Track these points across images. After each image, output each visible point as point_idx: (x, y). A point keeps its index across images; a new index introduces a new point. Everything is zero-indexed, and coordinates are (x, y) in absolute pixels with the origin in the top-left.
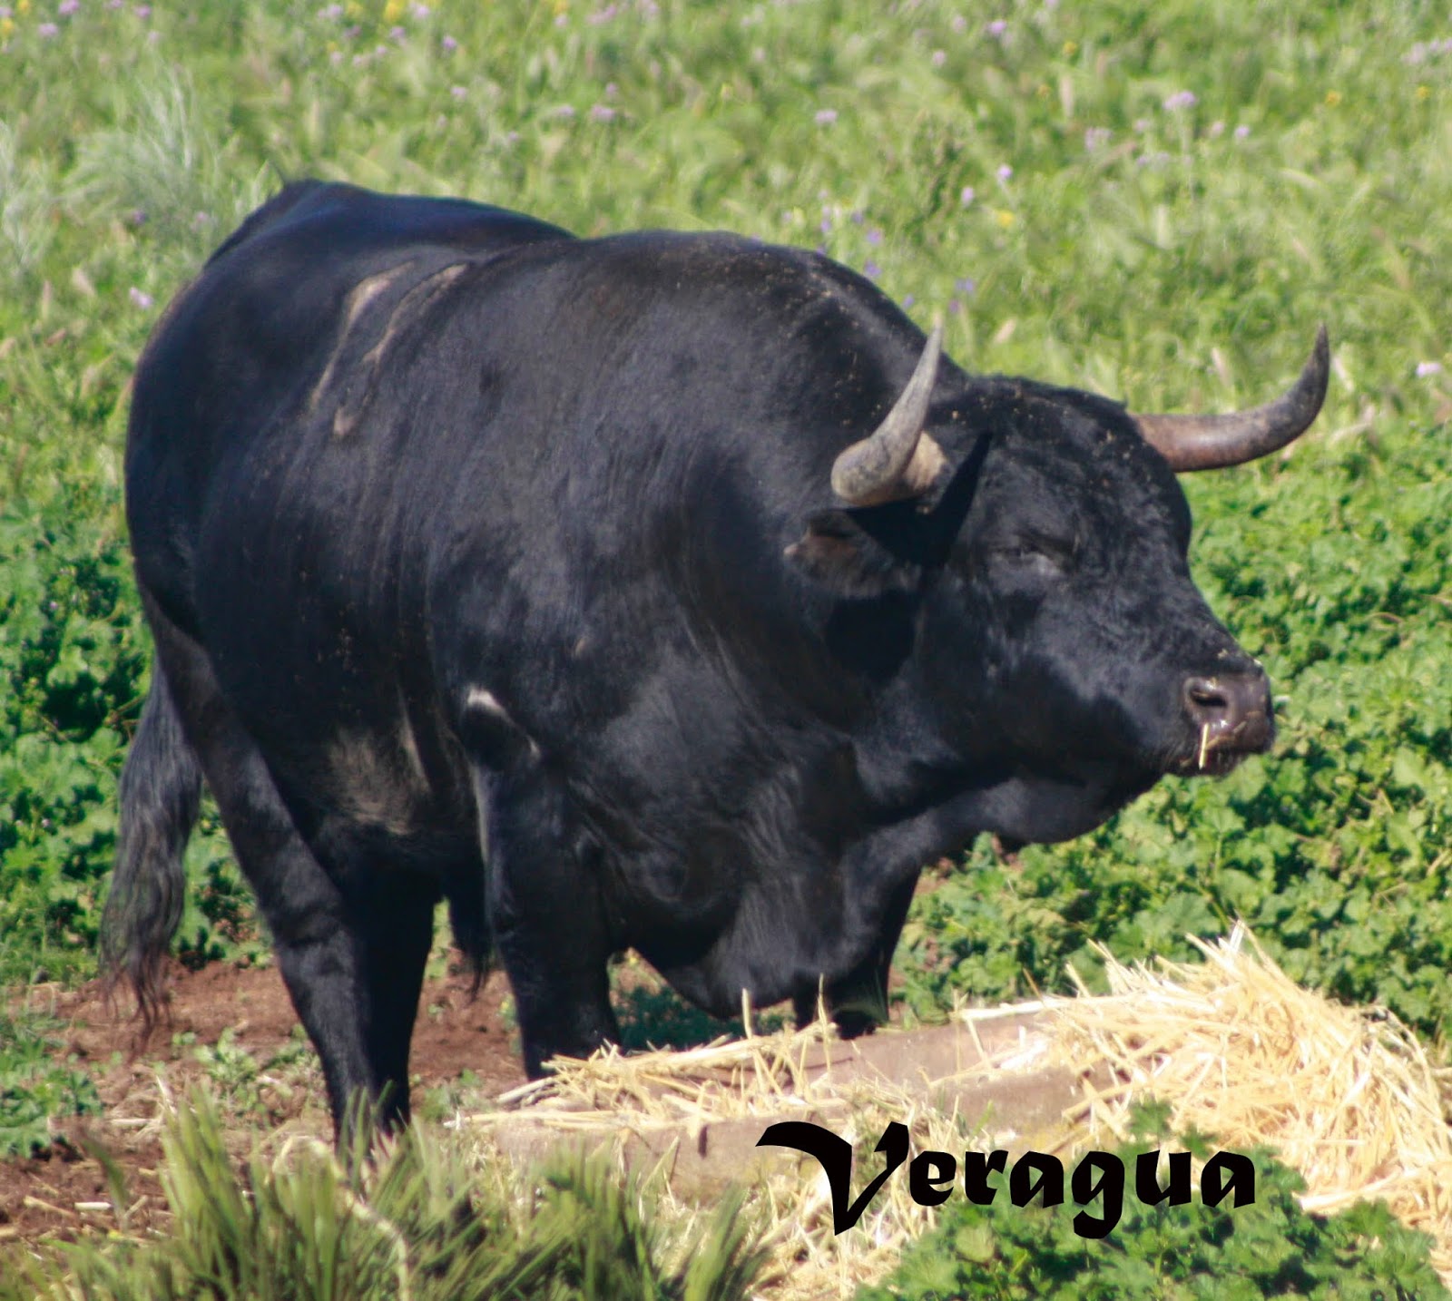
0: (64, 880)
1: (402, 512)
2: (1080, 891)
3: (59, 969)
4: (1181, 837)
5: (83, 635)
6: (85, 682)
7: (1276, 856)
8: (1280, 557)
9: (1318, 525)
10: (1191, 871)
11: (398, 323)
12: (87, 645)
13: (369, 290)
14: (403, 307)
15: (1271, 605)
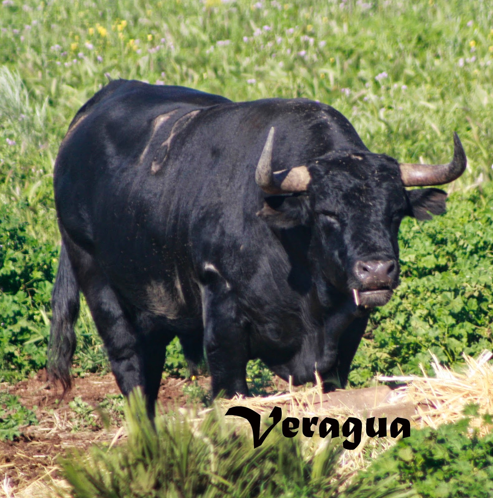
0: (10, 345)
1: (179, 199)
2: (395, 346)
3: (8, 378)
4: (431, 326)
5: (12, 257)
6: (14, 274)
7: (468, 333)
8: (453, 230)
9: (466, 219)
10: (437, 338)
11: (175, 131)
12: (14, 260)
13: (161, 120)
14: (176, 125)
15: (450, 247)
